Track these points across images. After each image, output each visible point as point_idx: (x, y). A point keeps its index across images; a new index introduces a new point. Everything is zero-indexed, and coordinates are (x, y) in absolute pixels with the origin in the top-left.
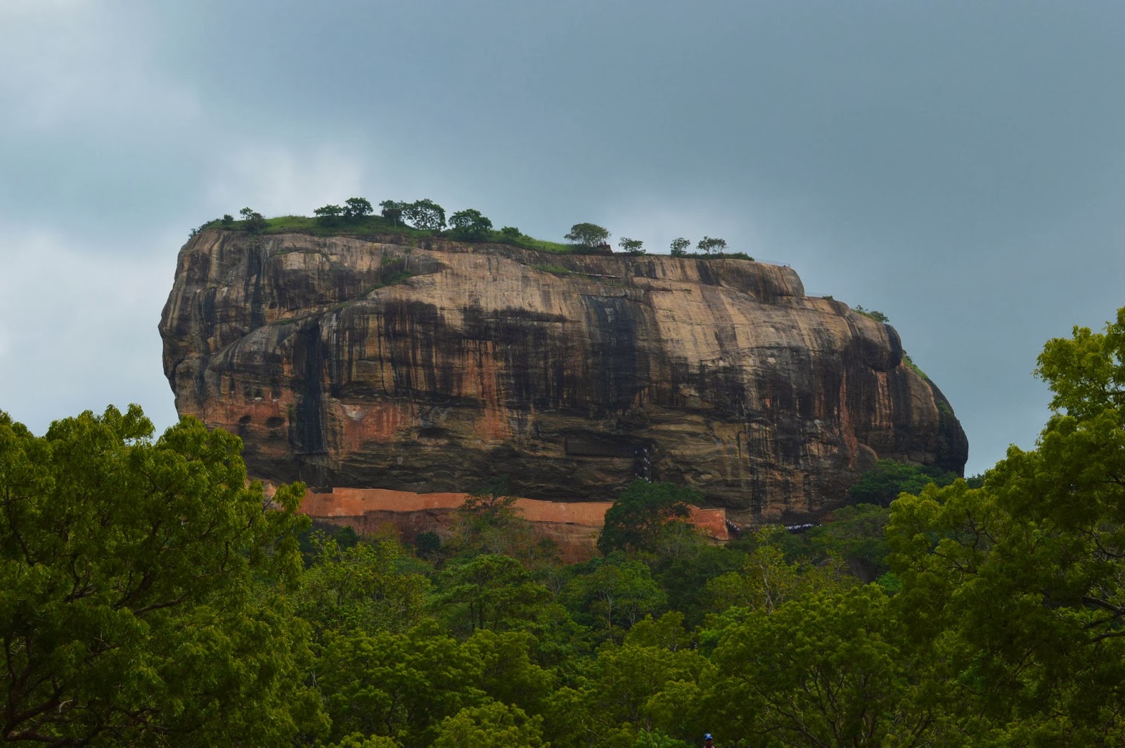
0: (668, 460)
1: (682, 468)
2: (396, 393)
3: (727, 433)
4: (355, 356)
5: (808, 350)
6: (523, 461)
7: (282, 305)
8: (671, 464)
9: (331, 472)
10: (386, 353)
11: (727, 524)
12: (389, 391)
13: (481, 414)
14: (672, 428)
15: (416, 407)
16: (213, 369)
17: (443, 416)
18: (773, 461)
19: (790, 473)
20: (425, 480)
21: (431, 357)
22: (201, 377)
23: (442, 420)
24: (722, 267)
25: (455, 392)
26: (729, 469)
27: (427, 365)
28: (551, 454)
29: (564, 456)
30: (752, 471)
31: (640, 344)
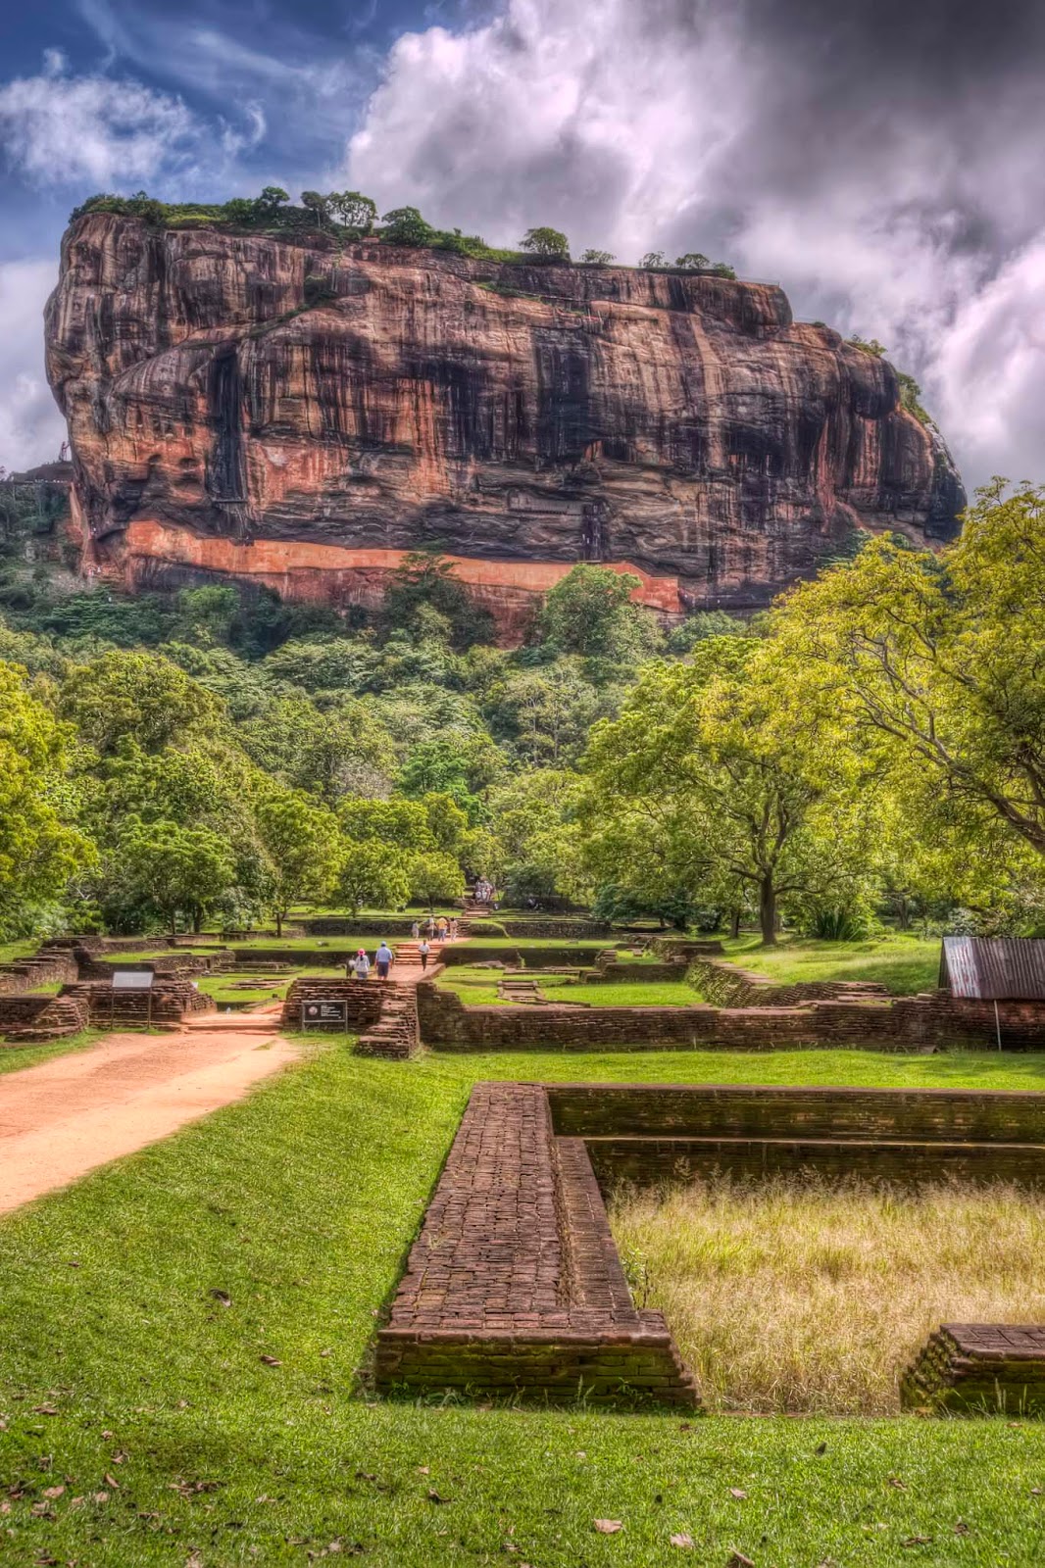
0: (620, 521)
1: (634, 530)
2: (322, 436)
3: (685, 493)
4: (278, 393)
5: (786, 396)
6: (461, 516)
7: (191, 321)
8: (623, 526)
9: (252, 523)
10: (312, 391)
11: (680, 595)
12: (315, 434)
13: (416, 464)
14: (626, 485)
15: (345, 452)
16: (117, 397)
17: (374, 464)
18: (734, 525)
19: (753, 539)
20: (354, 533)
21: (362, 397)
22: (102, 404)
23: (373, 468)
24: (698, 288)
25: (388, 438)
26: (685, 533)
27: (359, 407)
28: (492, 510)
29: (506, 512)
30: (711, 536)
31: (594, 389)
